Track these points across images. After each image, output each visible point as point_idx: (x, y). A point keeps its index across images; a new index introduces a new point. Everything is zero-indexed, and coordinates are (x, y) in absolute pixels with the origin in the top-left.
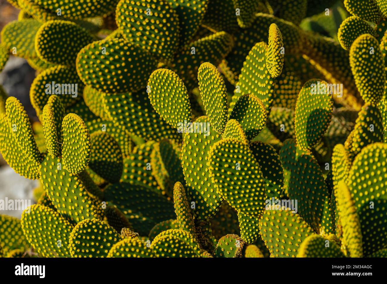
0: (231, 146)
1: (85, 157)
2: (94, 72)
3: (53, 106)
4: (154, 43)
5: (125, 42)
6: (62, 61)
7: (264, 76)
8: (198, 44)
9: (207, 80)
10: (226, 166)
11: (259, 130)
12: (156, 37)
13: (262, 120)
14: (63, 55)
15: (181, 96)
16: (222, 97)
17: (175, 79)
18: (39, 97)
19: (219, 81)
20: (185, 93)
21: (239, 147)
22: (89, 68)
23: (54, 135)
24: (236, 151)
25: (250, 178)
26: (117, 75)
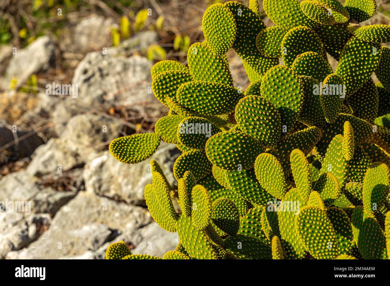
0: (312, 211)
1: (207, 217)
2: (218, 155)
3: (187, 179)
4: (262, 134)
5: (241, 133)
6: (196, 146)
7: (341, 159)
8: (295, 135)
9: (297, 162)
10: (308, 225)
11: (334, 199)
12: (264, 129)
13: (337, 192)
14: (198, 142)
15: (278, 173)
16: (307, 175)
17: (274, 161)
18: (179, 172)
19: (305, 163)
20: (281, 171)
21: (318, 212)
22: (214, 151)
23: (186, 201)
24: (316, 215)
25: (326, 235)
26: (235, 156)
